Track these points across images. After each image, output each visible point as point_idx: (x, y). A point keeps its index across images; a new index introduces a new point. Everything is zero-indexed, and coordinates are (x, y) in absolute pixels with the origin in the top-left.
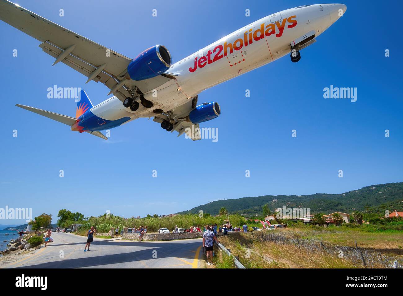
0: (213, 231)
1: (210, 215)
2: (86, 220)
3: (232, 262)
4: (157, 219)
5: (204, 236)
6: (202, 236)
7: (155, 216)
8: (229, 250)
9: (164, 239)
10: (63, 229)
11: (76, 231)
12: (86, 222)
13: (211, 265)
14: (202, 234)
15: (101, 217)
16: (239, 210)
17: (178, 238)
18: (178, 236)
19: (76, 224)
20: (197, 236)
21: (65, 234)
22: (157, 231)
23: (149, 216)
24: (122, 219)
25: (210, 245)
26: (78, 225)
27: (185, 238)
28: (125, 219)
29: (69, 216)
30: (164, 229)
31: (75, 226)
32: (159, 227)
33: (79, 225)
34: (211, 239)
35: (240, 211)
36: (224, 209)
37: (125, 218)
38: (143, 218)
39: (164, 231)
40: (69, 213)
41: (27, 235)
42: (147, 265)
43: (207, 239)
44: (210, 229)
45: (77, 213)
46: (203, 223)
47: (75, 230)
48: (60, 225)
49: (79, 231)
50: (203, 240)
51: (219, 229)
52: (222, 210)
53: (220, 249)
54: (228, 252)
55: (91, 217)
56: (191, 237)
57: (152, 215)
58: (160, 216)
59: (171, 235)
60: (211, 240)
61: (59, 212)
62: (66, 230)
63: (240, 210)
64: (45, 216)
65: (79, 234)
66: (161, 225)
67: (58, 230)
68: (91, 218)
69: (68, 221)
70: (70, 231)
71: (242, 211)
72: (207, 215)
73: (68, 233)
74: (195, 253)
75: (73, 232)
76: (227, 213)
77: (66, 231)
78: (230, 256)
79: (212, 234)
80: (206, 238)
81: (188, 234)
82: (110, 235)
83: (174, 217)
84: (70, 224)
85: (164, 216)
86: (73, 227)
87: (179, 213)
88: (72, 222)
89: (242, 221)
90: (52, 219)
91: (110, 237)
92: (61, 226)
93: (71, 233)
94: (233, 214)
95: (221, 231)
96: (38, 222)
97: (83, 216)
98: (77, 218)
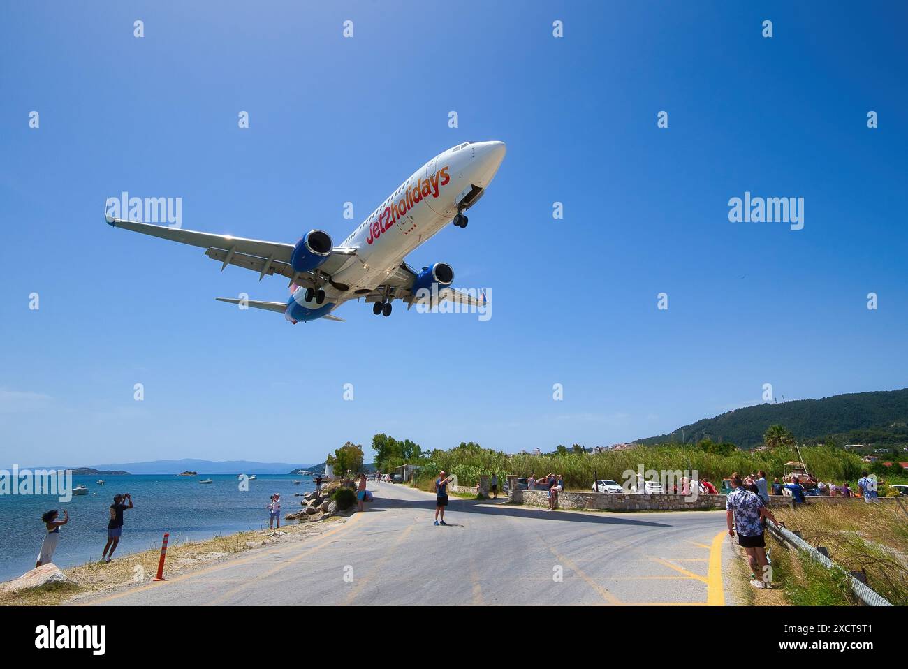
0: (757, 494)
1: (734, 447)
2: (427, 456)
3: (842, 586)
4: (585, 456)
5: (730, 505)
6: (719, 504)
7: (578, 449)
8: (823, 551)
9: (613, 508)
10: (387, 476)
11: (412, 481)
12: (427, 461)
13: (766, 587)
14: (720, 499)
15: (454, 450)
16: (834, 432)
17: (649, 507)
18: (648, 500)
19: (409, 466)
20: (703, 503)
21: (390, 486)
22: (590, 488)
23: (562, 450)
24: (500, 454)
25: (753, 531)
26: (412, 467)
27: (671, 508)
28: (506, 456)
29: (393, 448)
30: (607, 483)
31: (407, 469)
32: (591, 476)
33: (415, 467)
34: (754, 515)
35: (836, 435)
36: (779, 431)
37: (507, 452)
38: (548, 455)
39: (606, 487)
40: (392, 440)
41: (328, 485)
42: (581, 569)
43: (741, 514)
44: (745, 488)
45: (407, 441)
46: (718, 469)
47: (409, 479)
48: (379, 465)
49: (418, 478)
50: (726, 515)
51: (773, 486)
52: (772, 433)
53: (789, 545)
54: (823, 557)
55: (435, 450)
57: (569, 446)
58: (590, 450)
59: (627, 498)
60: (755, 519)
62: (392, 476)
63: (839, 432)
64: (350, 448)
65: (418, 487)
66: (597, 473)
67: (380, 477)
68: (435, 453)
69: (392, 459)
70: (400, 481)
71: (844, 436)
72: (727, 446)
73: (398, 485)
74: (709, 551)
75: (406, 482)
76: (791, 442)
77: (392, 480)
78: (832, 568)
79: (754, 500)
80: (735, 512)
83: (628, 452)
85: (600, 449)
86: (403, 471)
87: (639, 442)
88: (399, 460)
89: (851, 466)
92: (383, 468)
93: (402, 485)
94: (815, 443)
95: (779, 492)
96: (342, 460)
98: (408, 452)
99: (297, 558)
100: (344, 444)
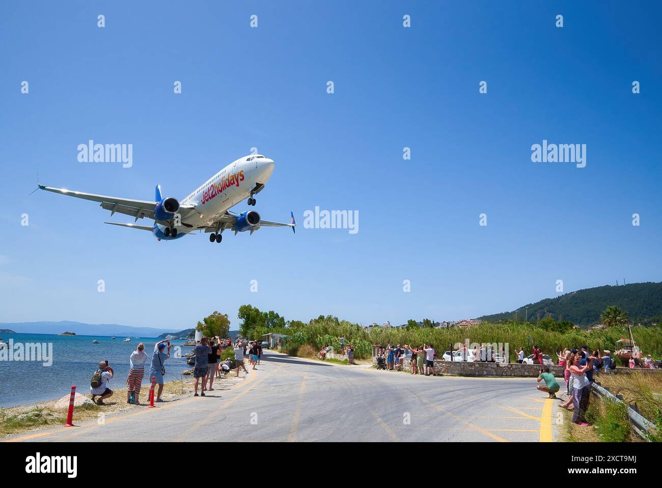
7: (428, 324)
17: (495, 373)
19: (274, 334)
26: (277, 336)
29: (258, 318)
31: (272, 337)
33: (281, 336)
36: (614, 312)
40: (257, 311)
45: (271, 312)
48: (245, 333)
52: (609, 313)
59: (477, 365)
64: (218, 317)
69: (258, 328)
76: (625, 322)
84: (262, 334)
86: (268, 338)
88: (264, 329)
90: (229, 323)
96: (211, 327)
97: (283, 319)
98: (272, 322)
100: (212, 313)
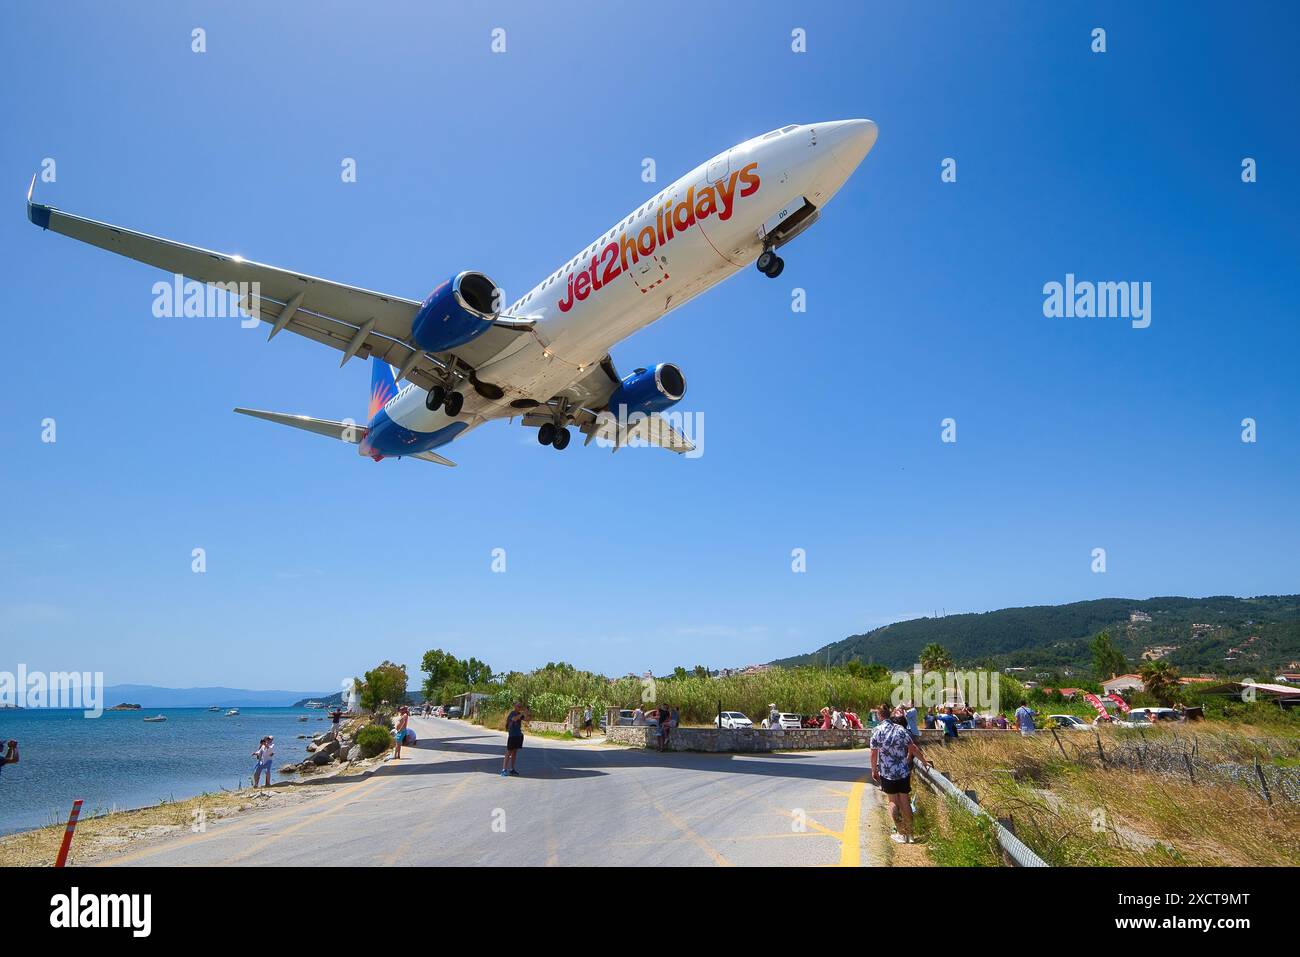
0: (905, 728)
1: (886, 670)
2: (499, 680)
3: (988, 837)
4: (708, 681)
5: (875, 742)
6: (863, 741)
7: (701, 672)
8: (971, 794)
9: (738, 748)
10: (440, 708)
11: (475, 715)
12: (499, 687)
13: (908, 842)
14: (865, 735)
15: (538, 672)
16: (995, 653)
17: (781, 746)
19: (473, 695)
20: (845, 740)
21: (445, 723)
22: (711, 722)
23: (680, 673)
24: (599, 679)
25: (898, 772)
26: (477, 696)
27: (807, 746)
28: (608, 682)
29: (451, 670)
30: (734, 716)
31: (469, 699)
32: (714, 706)
33: (481, 696)
34: (900, 753)
35: (997, 656)
36: (936, 651)
37: (608, 676)
38: (662, 679)
39: (732, 721)
40: (451, 659)
41: (350, 722)
42: (691, 828)
43: (886, 753)
44: (893, 721)
45: (473, 660)
46: (866, 697)
47: (471, 713)
48: (429, 694)
49: (483, 712)
50: (870, 754)
51: (926, 718)
52: (929, 653)
53: (936, 790)
54: (971, 802)
55: (511, 672)
56: (826, 744)
57: (689, 667)
58: (716, 673)
59: (757, 734)
60: (901, 758)
61: (425, 658)
62: (446, 709)
63: (1001, 653)
64: (389, 670)
65: (483, 724)
66: (722, 702)
67: (428, 710)
68: (512, 677)
69: (449, 685)
70: (459, 715)
71: (1006, 657)
72: (877, 669)
73: (454, 721)
74: (847, 799)
75: (466, 717)
76: (949, 665)
77: (448, 714)
78: (979, 816)
79: (902, 735)
80: (881, 750)
81: (817, 733)
82: (571, 728)
83: (762, 675)
84: (455, 694)
85: (728, 672)
86: (463, 702)
87: (777, 663)
88: (459, 687)
89: (1010, 693)
90: (407, 678)
91: (568, 736)
92: (434, 698)
93: (461, 720)
94: (974, 666)
95: (931, 725)
96: (375, 686)
97: (488, 669)
98: (473, 676)
99: (294, 828)
100: (380, 664)
